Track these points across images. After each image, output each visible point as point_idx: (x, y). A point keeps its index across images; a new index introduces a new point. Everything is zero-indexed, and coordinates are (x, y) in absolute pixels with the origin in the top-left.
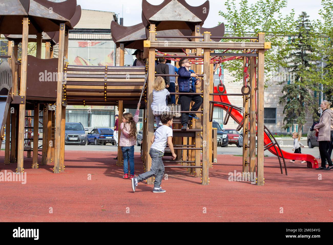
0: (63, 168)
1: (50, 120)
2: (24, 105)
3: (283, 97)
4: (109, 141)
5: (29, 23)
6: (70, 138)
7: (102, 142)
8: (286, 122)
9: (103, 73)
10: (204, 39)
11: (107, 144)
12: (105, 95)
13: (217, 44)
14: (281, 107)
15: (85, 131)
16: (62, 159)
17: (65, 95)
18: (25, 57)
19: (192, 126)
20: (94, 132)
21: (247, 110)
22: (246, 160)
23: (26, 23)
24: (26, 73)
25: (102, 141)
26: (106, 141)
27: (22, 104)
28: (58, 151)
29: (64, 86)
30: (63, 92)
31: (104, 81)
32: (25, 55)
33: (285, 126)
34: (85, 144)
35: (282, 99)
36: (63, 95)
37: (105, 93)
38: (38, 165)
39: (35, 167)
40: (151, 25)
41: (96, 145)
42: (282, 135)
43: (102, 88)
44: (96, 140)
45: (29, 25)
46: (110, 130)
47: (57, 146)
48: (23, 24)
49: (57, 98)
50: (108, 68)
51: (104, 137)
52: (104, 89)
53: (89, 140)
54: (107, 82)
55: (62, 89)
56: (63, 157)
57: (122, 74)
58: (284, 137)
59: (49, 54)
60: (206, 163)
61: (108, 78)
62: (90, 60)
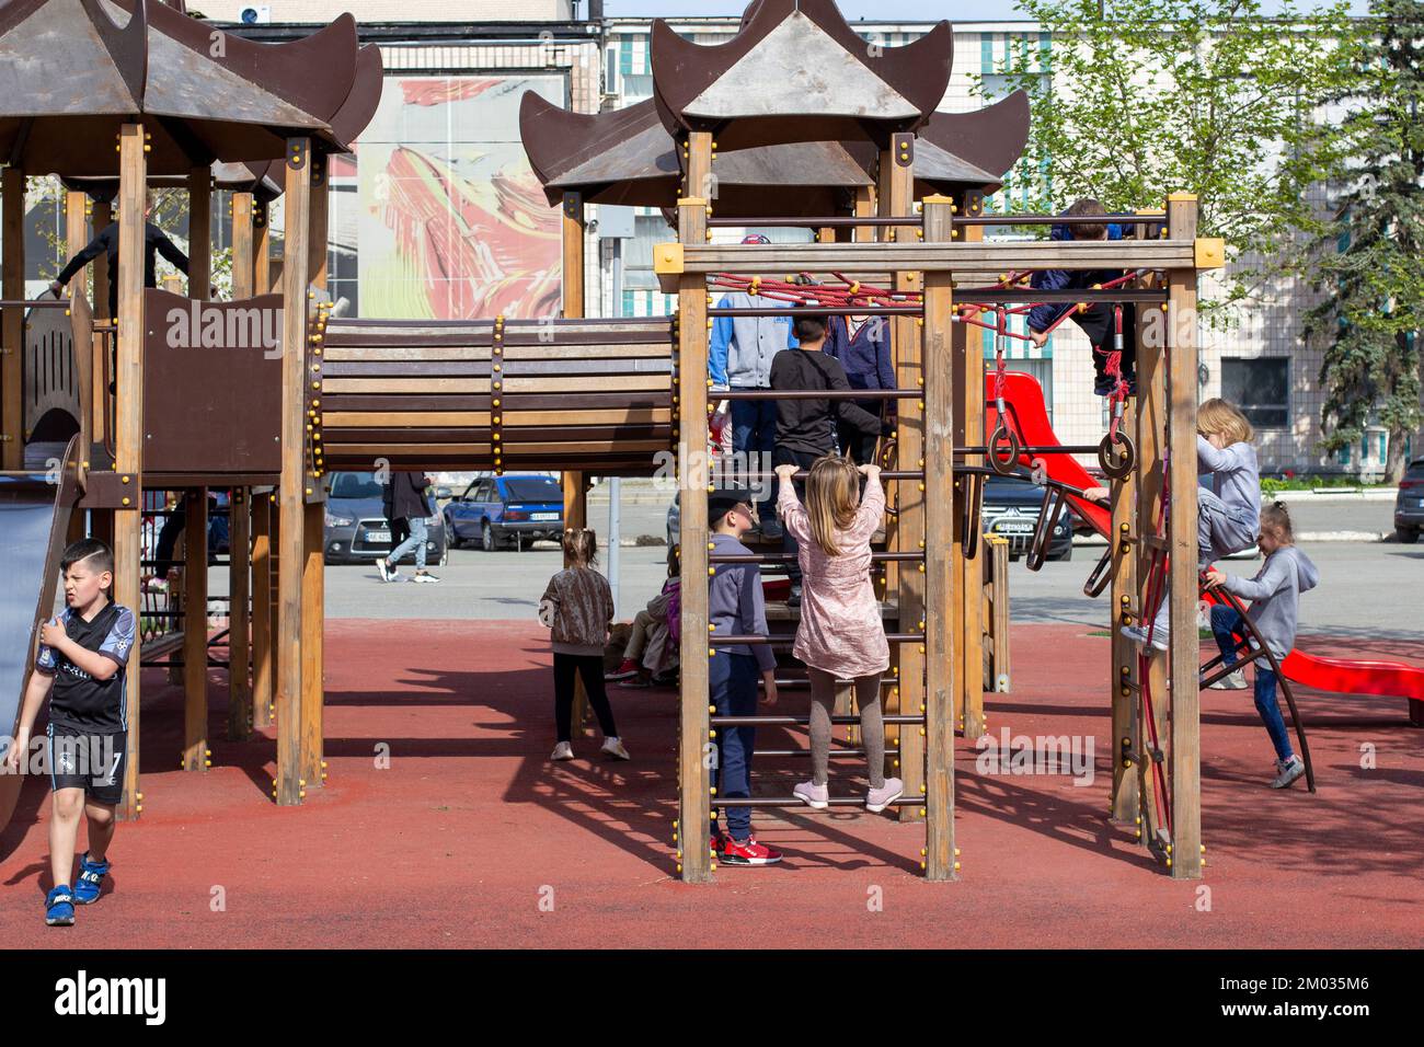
0: (317, 770)
1: (264, 533)
2: (134, 512)
3: (1317, 311)
4: (543, 531)
5: (148, 148)
6: (370, 534)
7: (516, 536)
8: (1333, 420)
9: (486, 353)
10: (923, 231)
11: (536, 544)
12: (497, 450)
13: (981, 252)
14: (1311, 353)
15: (438, 498)
16: (312, 733)
17: (317, 457)
18: (132, 298)
19: (886, 584)
20: (479, 491)
21: (1127, 516)
22: (1127, 742)
23: (133, 149)
24: (140, 369)
25: (513, 531)
26: (532, 532)
27: (126, 507)
28: (290, 706)
29: (312, 419)
30: (309, 441)
31: (490, 390)
32: (133, 293)
33: (1329, 440)
34: (439, 558)
35: (1317, 319)
36: (306, 457)
37: (495, 444)
38: (208, 753)
39: (195, 763)
40: (692, 134)
41: (489, 550)
42: (1317, 477)
43: (482, 419)
44: (487, 530)
45: (146, 153)
46: (548, 482)
47: (285, 686)
48: (119, 154)
49: (280, 472)
50: (507, 328)
51: (525, 517)
52: (489, 424)
53: (457, 526)
54: (505, 394)
55: (305, 431)
56: (317, 725)
57: (568, 356)
58: (1328, 487)
59: (250, 245)
60: (944, 784)
61: (506, 376)
62: (454, 162)
